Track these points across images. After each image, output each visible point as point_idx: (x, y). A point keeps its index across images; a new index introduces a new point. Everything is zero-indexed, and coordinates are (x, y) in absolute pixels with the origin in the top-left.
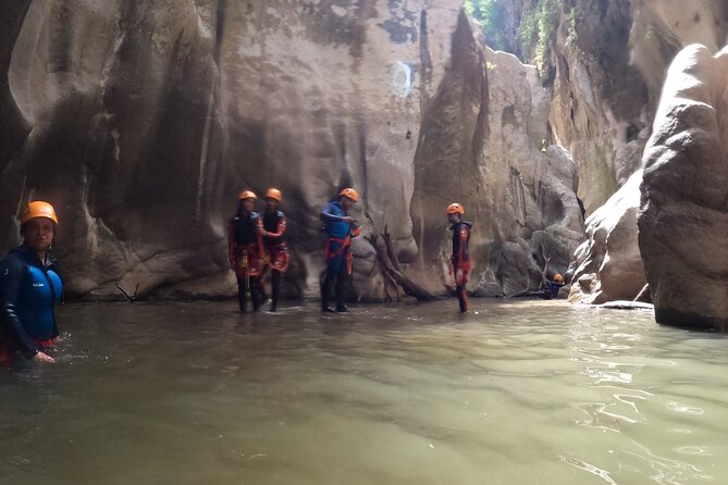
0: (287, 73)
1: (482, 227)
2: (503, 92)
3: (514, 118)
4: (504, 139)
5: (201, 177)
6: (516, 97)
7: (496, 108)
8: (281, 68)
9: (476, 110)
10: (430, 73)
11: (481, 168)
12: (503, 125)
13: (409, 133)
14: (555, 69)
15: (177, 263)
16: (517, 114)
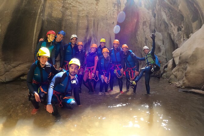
0: (73, 5)
1: (137, 54)
2: (143, 17)
3: (146, 24)
4: (143, 29)
5: (34, 37)
6: (146, 19)
7: (141, 22)
8: (72, 3)
9: (136, 21)
10: (120, 6)
11: (137, 37)
12: (143, 26)
13: (114, 23)
14: (156, 14)
15: (27, 67)
16: (147, 23)
